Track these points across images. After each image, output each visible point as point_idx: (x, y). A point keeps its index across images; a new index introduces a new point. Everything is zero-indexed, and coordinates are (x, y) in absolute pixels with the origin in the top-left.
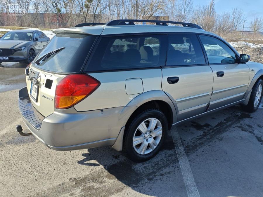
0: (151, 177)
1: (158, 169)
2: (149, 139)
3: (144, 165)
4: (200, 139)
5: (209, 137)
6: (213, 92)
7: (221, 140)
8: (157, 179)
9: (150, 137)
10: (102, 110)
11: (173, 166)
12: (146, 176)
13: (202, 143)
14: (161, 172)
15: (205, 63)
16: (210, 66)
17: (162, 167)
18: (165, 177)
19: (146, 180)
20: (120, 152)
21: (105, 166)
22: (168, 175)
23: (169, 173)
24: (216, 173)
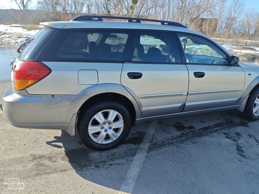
0: (100, 165)
1: (111, 160)
2: (108, 130)
3: (101, 154)
4: (172, 139)
5: (184, 138)
6: (189, 93)
7: (195, 143)
8: (103, 168)
9: (110, 129)
10: (53, 96)
11: (127, 159)
12: (96, 163)
13: (172, 143)
14: (112, 162)
15: (181, 62)
16: (187, 65)
17: (116, 158)
18: (112, 167)
19: (93, 167)
21: (66, 149)
22: (117, 166)
23: (119, 164)
24: (165, 172)
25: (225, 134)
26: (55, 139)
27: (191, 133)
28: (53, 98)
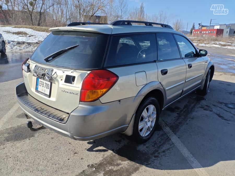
0: (156, 154)
1: (159, 148)
2: (148, 123)
3: (145, 145)
4: (177, 119)
5: (183, 117)
6: (186, 81)
7: (193, 118)
8: (161, 156)
10: (119, 101)
11: (169, 144)
12: (152, 154)
13: (180, 123)
14: (162, 150)
15: (180, 58)
16: (184, 59)
17: (160, 146)
19: (153, 158)
20: (131, 136)
21: (113, 150)
22: (168, 151)
23: (168, 149)
24: (203, 145)
25: (201, 107)
26: (91, 145)
27: (182, 112)
28: (120, 103)
